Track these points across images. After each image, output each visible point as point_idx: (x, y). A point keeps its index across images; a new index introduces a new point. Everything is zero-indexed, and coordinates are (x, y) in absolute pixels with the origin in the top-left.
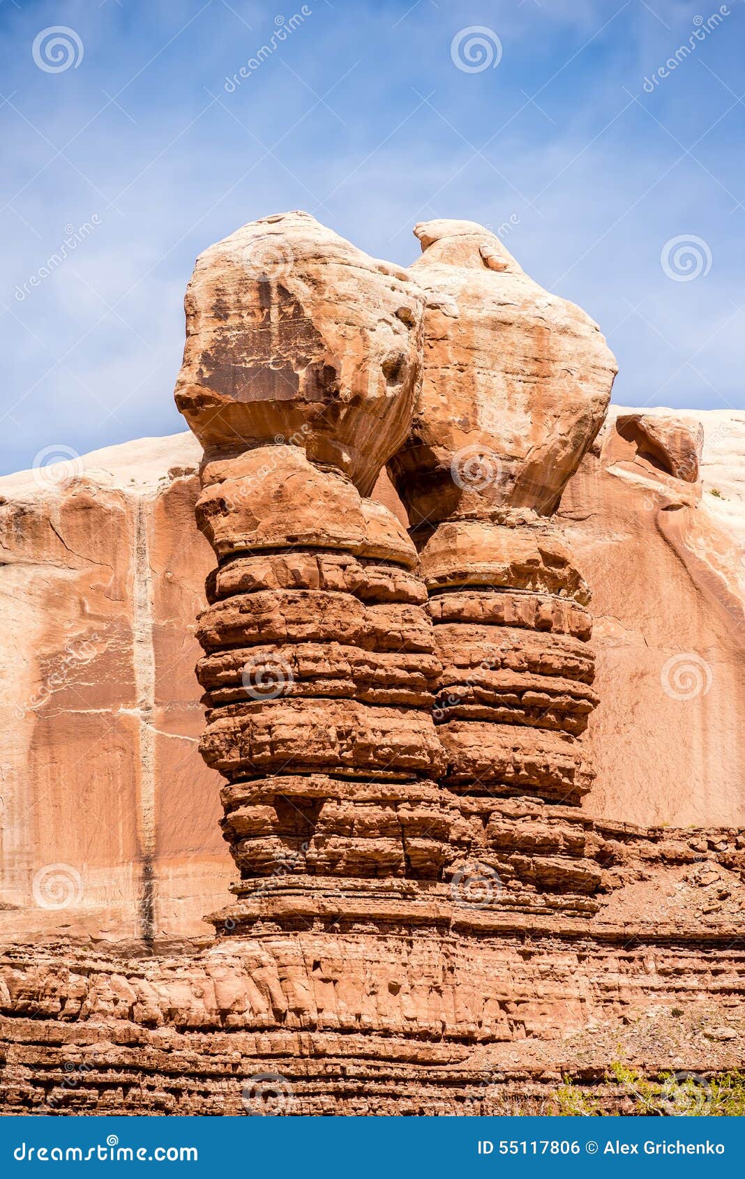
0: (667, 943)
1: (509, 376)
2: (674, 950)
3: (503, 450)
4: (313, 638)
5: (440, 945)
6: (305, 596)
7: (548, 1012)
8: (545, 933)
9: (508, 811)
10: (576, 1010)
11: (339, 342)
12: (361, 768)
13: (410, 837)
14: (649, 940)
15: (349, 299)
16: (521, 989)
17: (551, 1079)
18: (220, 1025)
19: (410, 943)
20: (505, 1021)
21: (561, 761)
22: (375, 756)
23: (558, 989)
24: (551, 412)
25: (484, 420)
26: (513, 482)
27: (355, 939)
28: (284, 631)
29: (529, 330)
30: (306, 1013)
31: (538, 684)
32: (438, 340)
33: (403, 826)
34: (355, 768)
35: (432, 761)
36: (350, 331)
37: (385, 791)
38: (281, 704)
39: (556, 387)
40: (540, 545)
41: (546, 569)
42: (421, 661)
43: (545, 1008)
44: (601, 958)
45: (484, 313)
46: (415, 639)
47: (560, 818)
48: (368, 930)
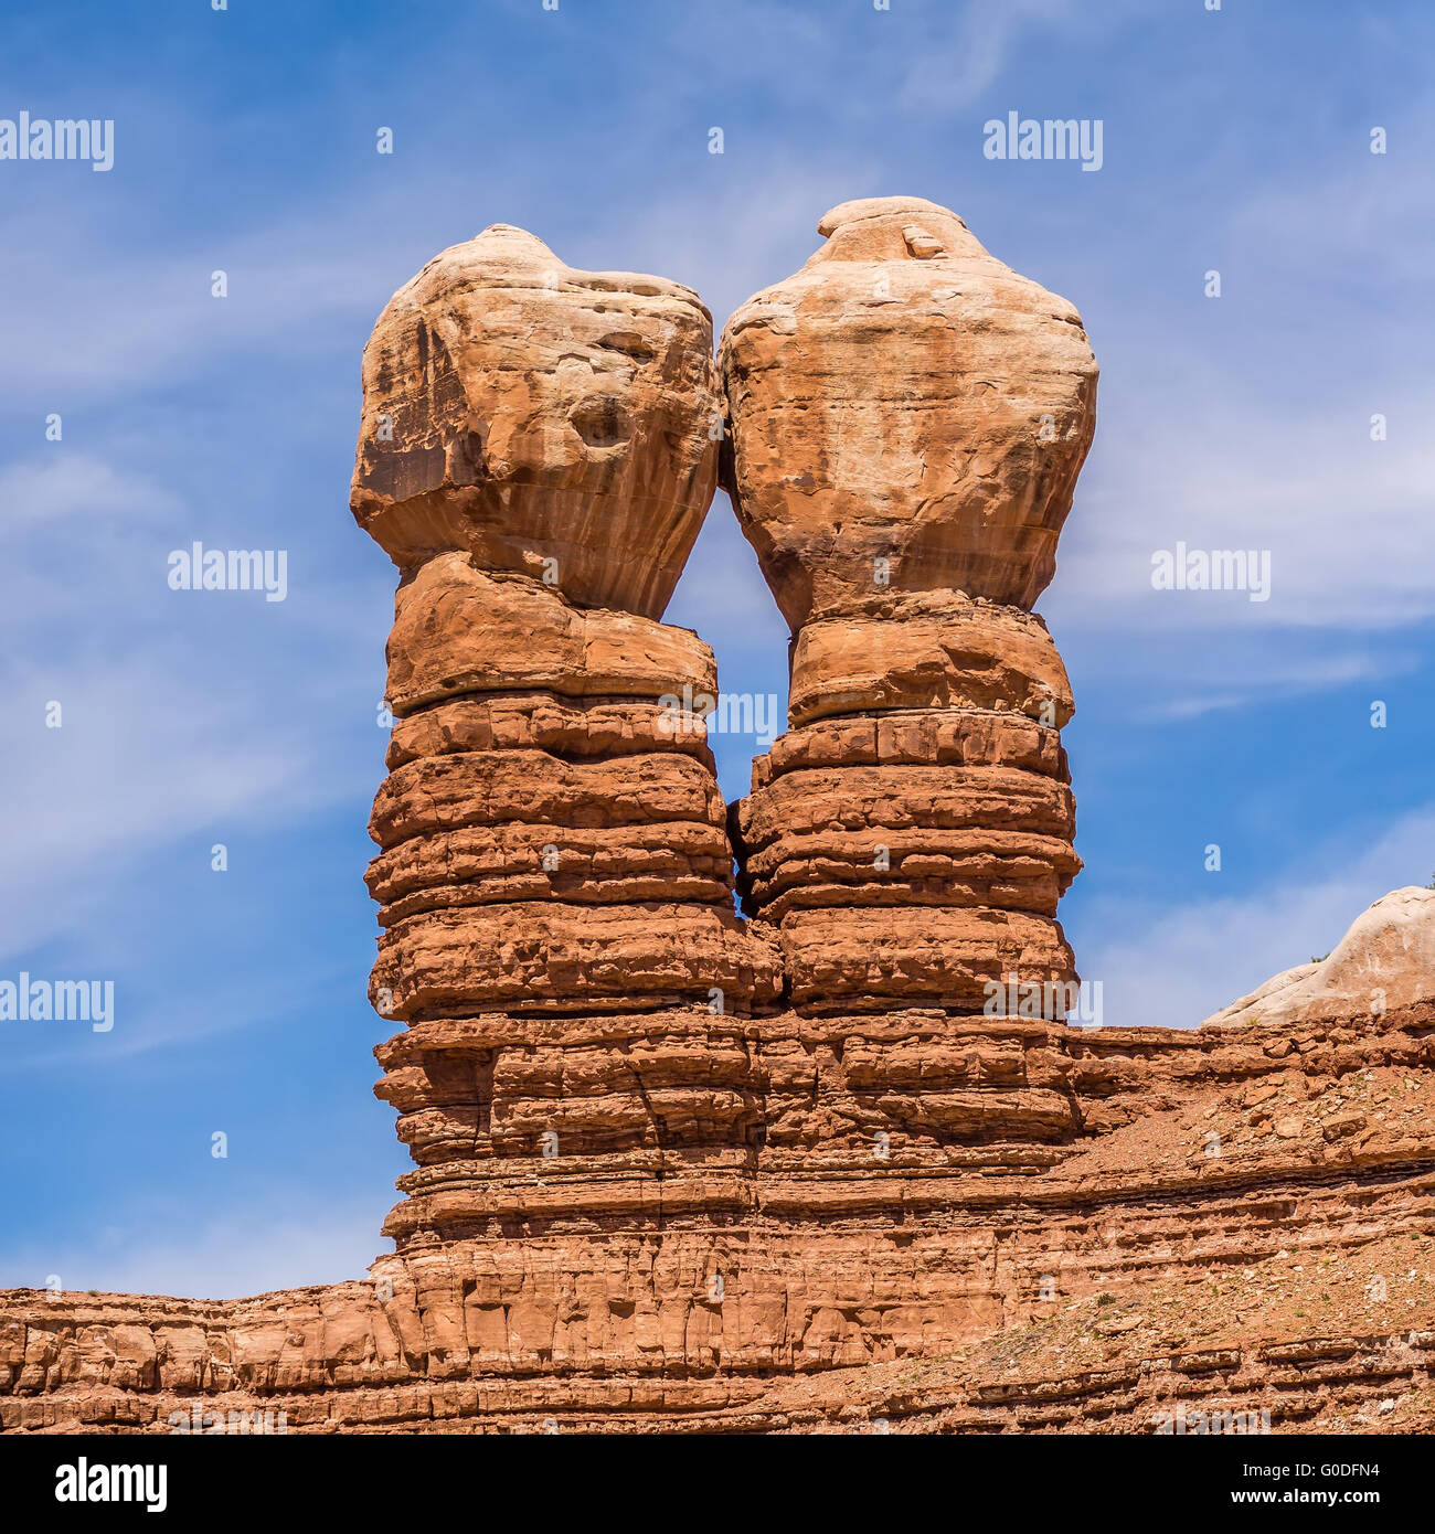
0: (1141, 1199)
1: (890, 405)
2: (1150, 1209)
3: (871, 512)
4: (475, 820)
5: (710, 1239)
6: (458, 761)
7: (937, 1318)
8: (935, 1205)
9: (873, 1033)
10: (985, 1310)
11: (487, 397)
12: (567, 997)
13: (652, 1088)
14: (1114, 1198)
15: (504, 334)
16: (886, 1289)
17: (851, 1416)
18: (330, 1382)
19: (658, 1241)
20: (857, 1337)
21: (969, 952)
22: (589, 977)
23: (955, 1284)
24: (959, 446)
25: (840, 476)
26: (898, 555)
27: (550, 1244)
28: (431, 815)
29: (922, 334)
30: (448, 1355)
31: (927, 843)
32: (765, 370)
33: (637, 1074)
34: (559, 998)
35: (696, 975)
36: (507, 379)
37: (606, 1028)
38: (430, 920)
39: (965, 410)
40: (943, 640)
41: (960, 674)
42: (667, 833)
43: (931, 1313)
44: (1038, 1232)
45: (842, 321)
46: (657, 803)
47: (978, 1034)
48: (579, 1228)
